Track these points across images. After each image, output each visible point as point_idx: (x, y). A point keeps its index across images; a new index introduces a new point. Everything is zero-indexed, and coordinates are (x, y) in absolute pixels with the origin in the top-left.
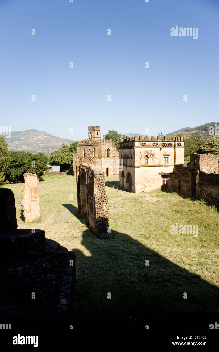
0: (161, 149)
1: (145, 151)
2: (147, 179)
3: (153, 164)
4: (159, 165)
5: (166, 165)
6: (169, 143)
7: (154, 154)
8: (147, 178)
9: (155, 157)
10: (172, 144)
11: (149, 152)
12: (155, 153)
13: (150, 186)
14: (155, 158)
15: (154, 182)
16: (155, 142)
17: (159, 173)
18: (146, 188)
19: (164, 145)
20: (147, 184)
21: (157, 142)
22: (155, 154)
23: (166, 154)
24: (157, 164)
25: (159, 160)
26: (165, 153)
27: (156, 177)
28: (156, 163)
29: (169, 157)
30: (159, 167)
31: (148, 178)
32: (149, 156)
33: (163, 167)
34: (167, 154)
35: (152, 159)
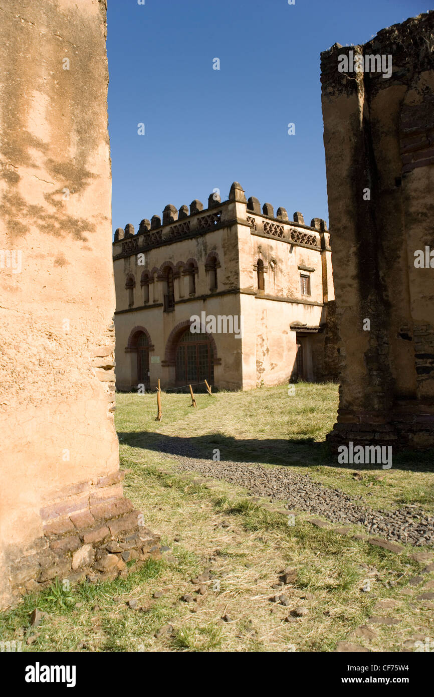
0: (292, 246)
1: (256, 246)
2: (264, 343)
3: (276, 291)
4: (289, 298)
5: (306, 301)
6: (309, 232)
7: (277, 260)
8: (263, 340)
9: (280, 268)
10: (315, 237)
11: (267, 251)
12: (280, 257)
13: (273, 366)
14: (279, 274)
15: (280, 355)
16: (278, 224)
17: (293, 326)
18: (262, 375)
19: (299, 239)
20: (265, 358)
21: (281, 225)
22: (280, 260)
23: (305, 266)
24: (285, 294)
25: (289, 280)
26: (303, 261)
27: (284, 336)
28: (281, 290)
29: (312, 275)
30: (290, 304)
31: (267, 339)
32: (266, 264)
33: (299, 305)
34: (307, 266)
35: (274, 275)
